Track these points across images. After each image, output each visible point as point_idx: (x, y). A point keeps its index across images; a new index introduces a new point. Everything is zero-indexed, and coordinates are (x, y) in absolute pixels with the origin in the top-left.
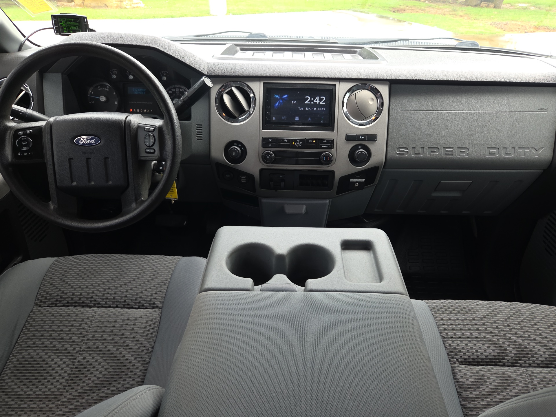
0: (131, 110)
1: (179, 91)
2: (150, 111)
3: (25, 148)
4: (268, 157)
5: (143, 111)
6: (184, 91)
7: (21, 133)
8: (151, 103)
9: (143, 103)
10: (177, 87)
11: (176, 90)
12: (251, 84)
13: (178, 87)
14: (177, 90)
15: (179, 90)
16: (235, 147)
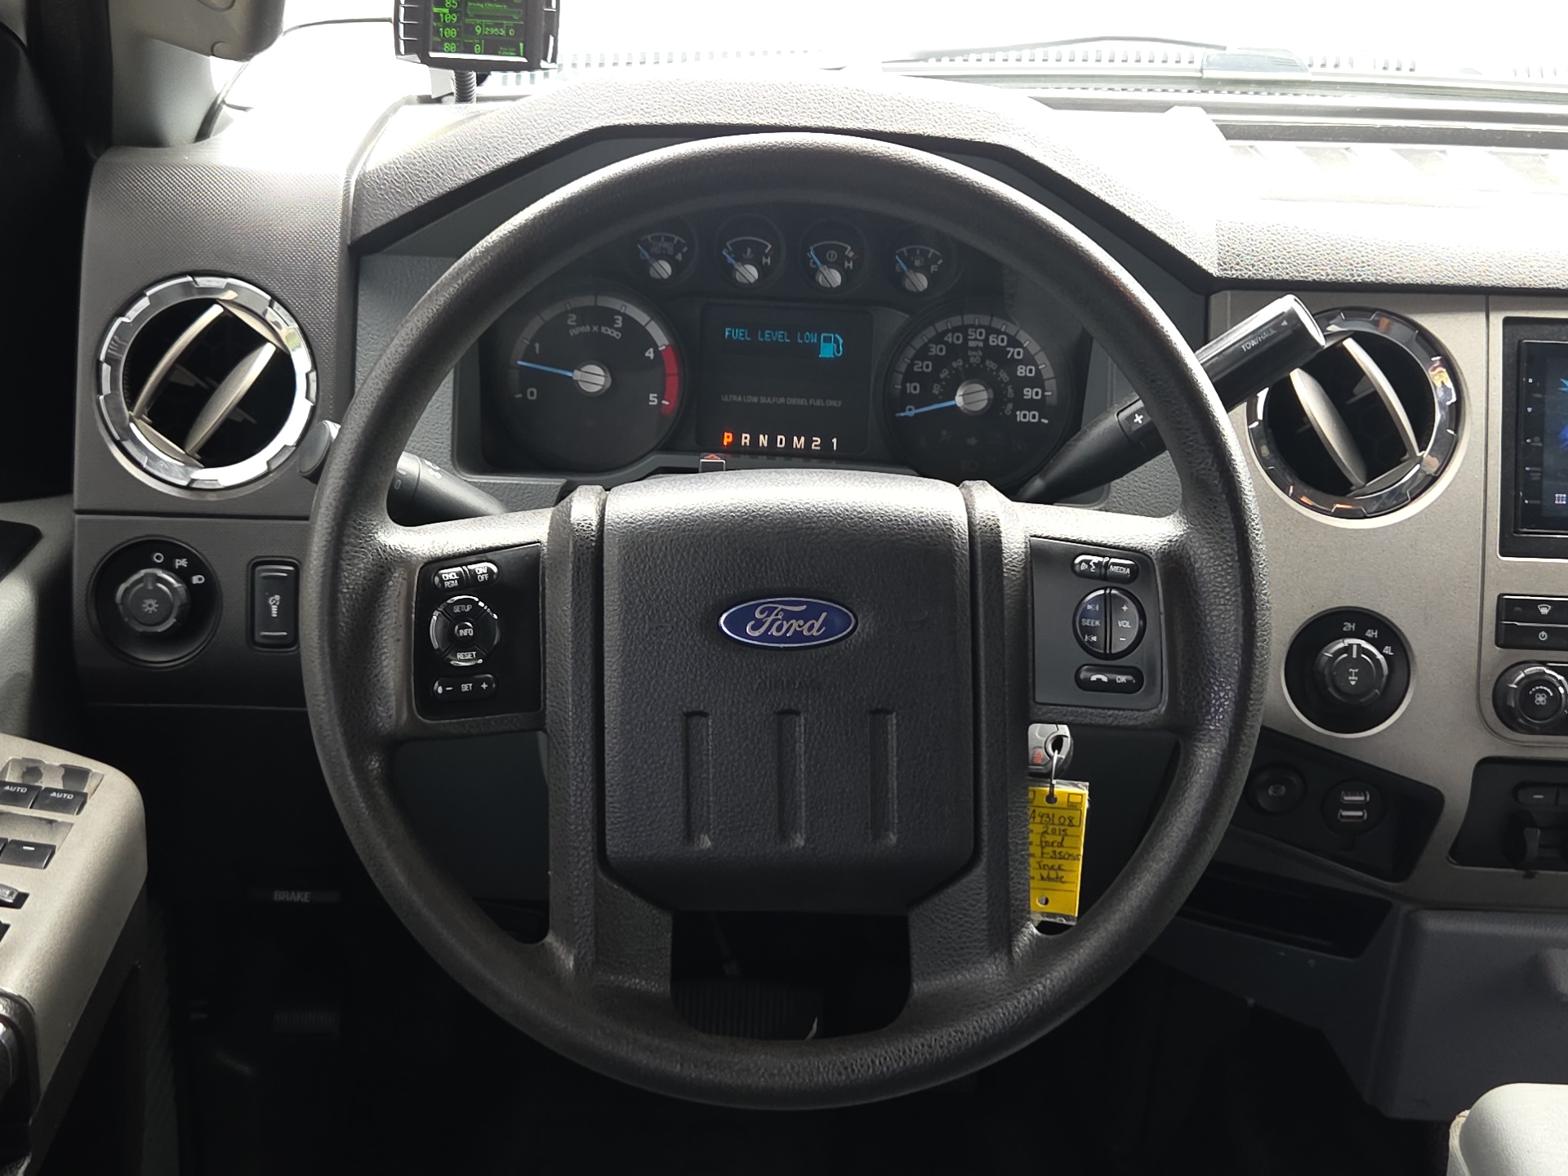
0: (728, 438)
1: (981, 344)
2: (826, 444)
3: (463, 659)
4: (1541, 699)
5: (789, 442)
6: (1009, 345)
7: (450, 574)
8: (832, 403)
9: (793, 401)
10: (973, 326)
11: (966, 340)
12: (1438, 325)
13: (980, 326)
14: (976, 339)
15: (986, 340)
16: (1359, 645)
